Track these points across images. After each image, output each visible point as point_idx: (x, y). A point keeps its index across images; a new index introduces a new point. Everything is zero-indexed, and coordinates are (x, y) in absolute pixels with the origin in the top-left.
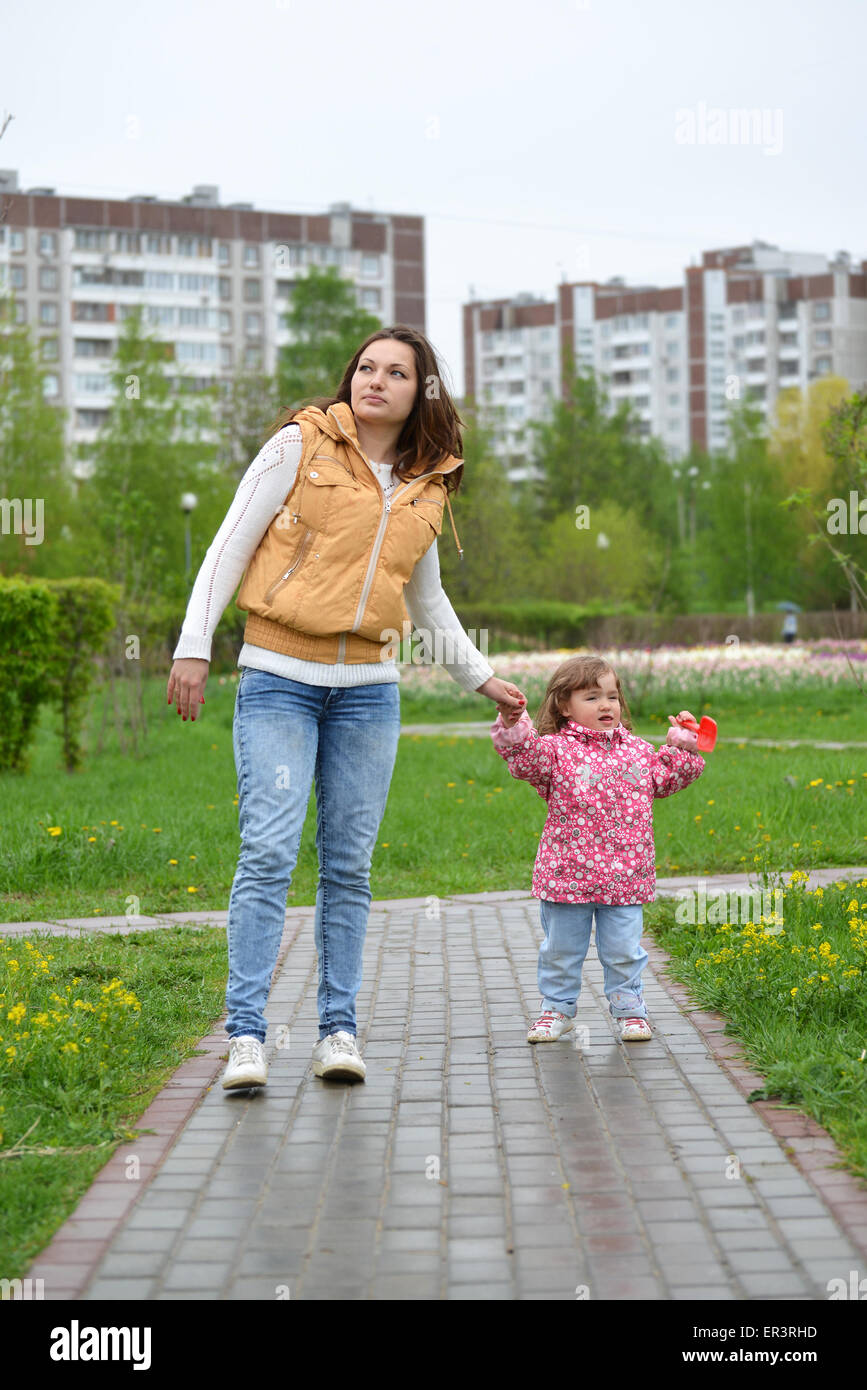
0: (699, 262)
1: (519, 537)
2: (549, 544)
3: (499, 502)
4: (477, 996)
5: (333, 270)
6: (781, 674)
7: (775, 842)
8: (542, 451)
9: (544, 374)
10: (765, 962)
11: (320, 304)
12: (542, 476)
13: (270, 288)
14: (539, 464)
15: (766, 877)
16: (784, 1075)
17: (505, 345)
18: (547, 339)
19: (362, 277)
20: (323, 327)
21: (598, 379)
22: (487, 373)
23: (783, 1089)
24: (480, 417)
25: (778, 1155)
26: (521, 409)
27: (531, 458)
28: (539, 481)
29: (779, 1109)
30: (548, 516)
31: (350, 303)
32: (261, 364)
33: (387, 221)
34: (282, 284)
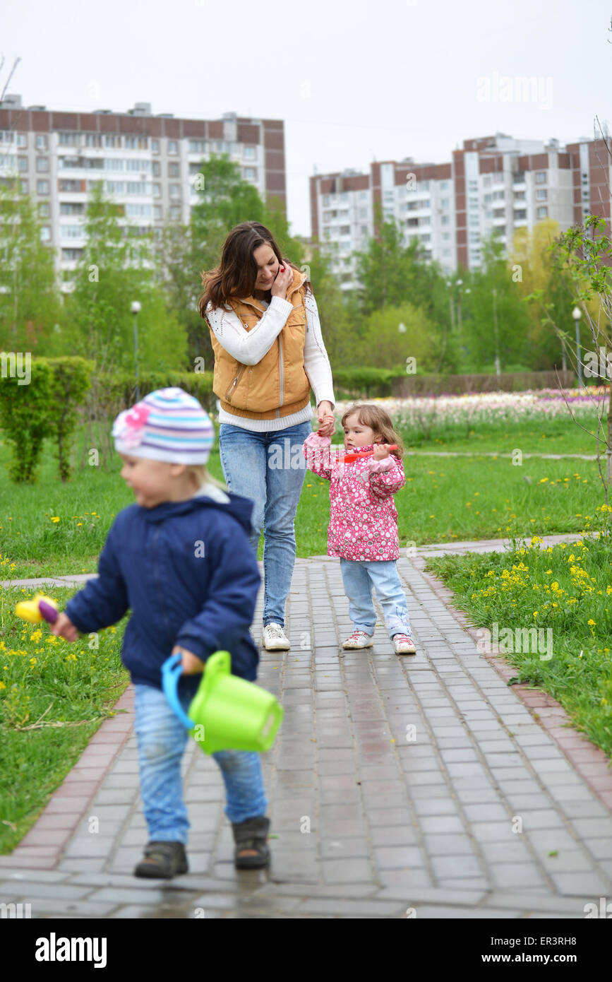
0: (461, 147)
1: (349, 326)
2: (368, 331)
3: (335, 304)
4: (331, 620)
5: (226, 156)
6: (519, 411)
7: (519, 519)
8: (363, 271)
9: (362, 221)
10: (516, 595)
11: (218, 178)
12: (362, 286)
13: (185, 168)
14: (361, 279)
15: (514, 541)
16: (531, 667)
17: (337, 203)
18: (364, 199)
19: (244, 160)
20: (220, 193)
21: (397, 224)
22: (325, 221)
23: (530, 677)
24: (322, 250)
25: (528, 719)
26: (348, 244)
27: (355, 276)
28: (361, 290)
29: (528, 690)
30: (367, 312)
31: (237, 177)
32: (180, 218)
33: (260, 124)
34: (194, 166)
